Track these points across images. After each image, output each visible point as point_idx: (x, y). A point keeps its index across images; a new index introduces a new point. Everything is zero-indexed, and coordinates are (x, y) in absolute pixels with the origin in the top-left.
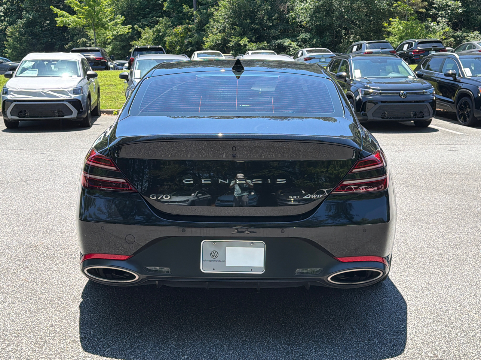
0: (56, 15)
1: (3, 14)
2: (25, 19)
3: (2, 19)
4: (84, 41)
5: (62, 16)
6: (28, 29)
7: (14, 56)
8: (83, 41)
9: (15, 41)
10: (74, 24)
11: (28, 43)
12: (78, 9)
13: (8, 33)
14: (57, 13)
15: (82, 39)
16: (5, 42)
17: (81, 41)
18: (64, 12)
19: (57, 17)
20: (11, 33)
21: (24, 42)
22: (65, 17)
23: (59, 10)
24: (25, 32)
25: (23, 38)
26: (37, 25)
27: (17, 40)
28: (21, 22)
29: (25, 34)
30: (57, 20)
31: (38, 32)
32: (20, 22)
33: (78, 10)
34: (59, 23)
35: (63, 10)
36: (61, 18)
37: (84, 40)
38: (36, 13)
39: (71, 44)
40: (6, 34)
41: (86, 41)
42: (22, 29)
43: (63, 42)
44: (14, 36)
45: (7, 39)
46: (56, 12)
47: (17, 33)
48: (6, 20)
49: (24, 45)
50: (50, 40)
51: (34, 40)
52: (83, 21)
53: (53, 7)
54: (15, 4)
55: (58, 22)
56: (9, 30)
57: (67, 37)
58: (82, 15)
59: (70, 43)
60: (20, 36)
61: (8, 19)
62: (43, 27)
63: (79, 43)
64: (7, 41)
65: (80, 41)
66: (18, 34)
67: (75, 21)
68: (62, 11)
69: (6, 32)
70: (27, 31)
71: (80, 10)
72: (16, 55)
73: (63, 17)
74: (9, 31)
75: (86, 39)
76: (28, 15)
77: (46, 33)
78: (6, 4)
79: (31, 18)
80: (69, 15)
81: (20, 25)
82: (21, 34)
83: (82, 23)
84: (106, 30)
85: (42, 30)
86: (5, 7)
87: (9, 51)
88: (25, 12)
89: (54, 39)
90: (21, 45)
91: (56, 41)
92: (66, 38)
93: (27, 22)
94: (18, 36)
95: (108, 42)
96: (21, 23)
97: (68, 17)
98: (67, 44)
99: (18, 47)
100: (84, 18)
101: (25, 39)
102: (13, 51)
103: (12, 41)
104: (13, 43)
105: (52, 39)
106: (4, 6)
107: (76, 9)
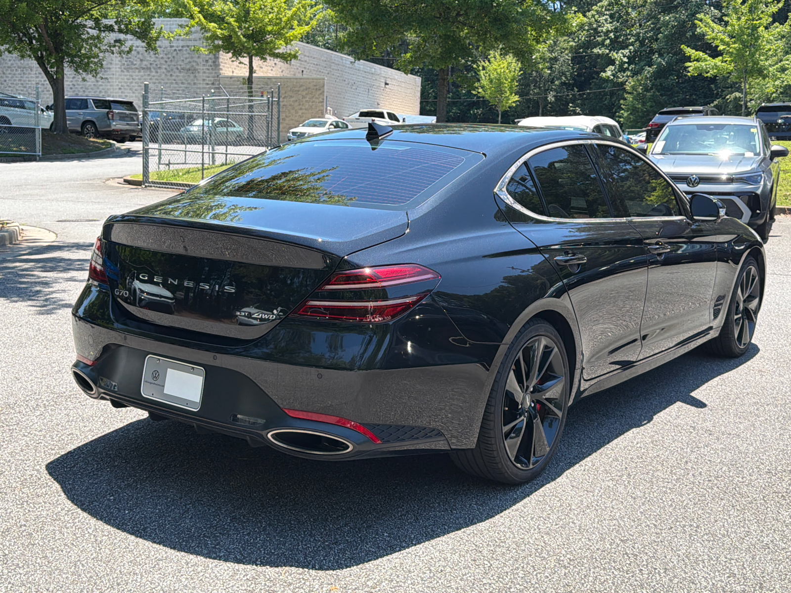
0: (689, 59)
1: (627, 60)
2: (655, 66)
3: (625, 67)
4: (738, 97)
5: (698, 59)
6: (658, 80)
7: (630, 122)
8: (736, 97)
9: (635, 100)
10: (715, 71)
11: (655, 102)
12: (724, 47)
13: (628, 88)
14: (690, 56)
15: (734, 94)
16: (622, 102)
17: (732, 97)
18: (701, 54)
19: (690, 62)
20: (633, 87)
21: (648, 100)
22: (702, 62)
23: (694, 51)
24: (653, 85)
25: (648, 94)
26: (672, 74)
27: (639, 97)
28: (649, 70)
29: (652, 88)
30: (690, 67)
31: (672, 85)
32: (647, 71)
33: (724, 49)
34: (693, 70)
35: (700, 51)
36: (695, 62)
37: (738, 94)
38: (672, 57)
39: (719, 102)
40: (625, 88)
41: (740, 97)
42: (649, 82)
43: (708, 100)
44: (635, 92)
45: (626, 96)
46: (688, 55)
47: (641, 87)
48: (630, 68)
49: (648, 104)
50: (688, 97)
51: (664, 97)
52: (729, 66)
53: (686, 47)
54: (647, 43)
55: (690, 69)
56: (630, 83)
57: (715, 92)
58: (730, 57)
59: (718, 100)
60: (644, 91)
61: (633, 66)
62: (681, 77)
63: (728, 101)
64: (625, 99)
65: (730, 97)
66: (642, 89)
67: (716, 66)
68: (697, 53)
69: (625, 86)
70: (655, 84)
71: (728, 49)
72: (634, 120)
73: (699, 62)
74: (630, 85)
75: (740, 94)
76: (659, 59)
77: (684, 86)
78: (633, 45)
79: (664, 64)
80: (709, 58)
81: (646, 76)
82: (646, 89)
83: (727, 69)
84: (764, 79)
85: (679, 81)
86: (631, 49)
87: (626, 114)
88: (657, 56)
89: (695, 94)
90: (643, 105)
91: (697, 98)
92: (713, 94)
93: (657, 71)
94: (641, 92)
95: (772, 99)
96: (649, 72)
97: (707, 61)
98: (713, 102)
99: (638, 108)
100: (731, 61)
101: (651, 95)
102: (631, 113)
103: (631, 99)
104: (632, 102)
105: (691, 95)
106: (631, 47)
107: (721, 47)
